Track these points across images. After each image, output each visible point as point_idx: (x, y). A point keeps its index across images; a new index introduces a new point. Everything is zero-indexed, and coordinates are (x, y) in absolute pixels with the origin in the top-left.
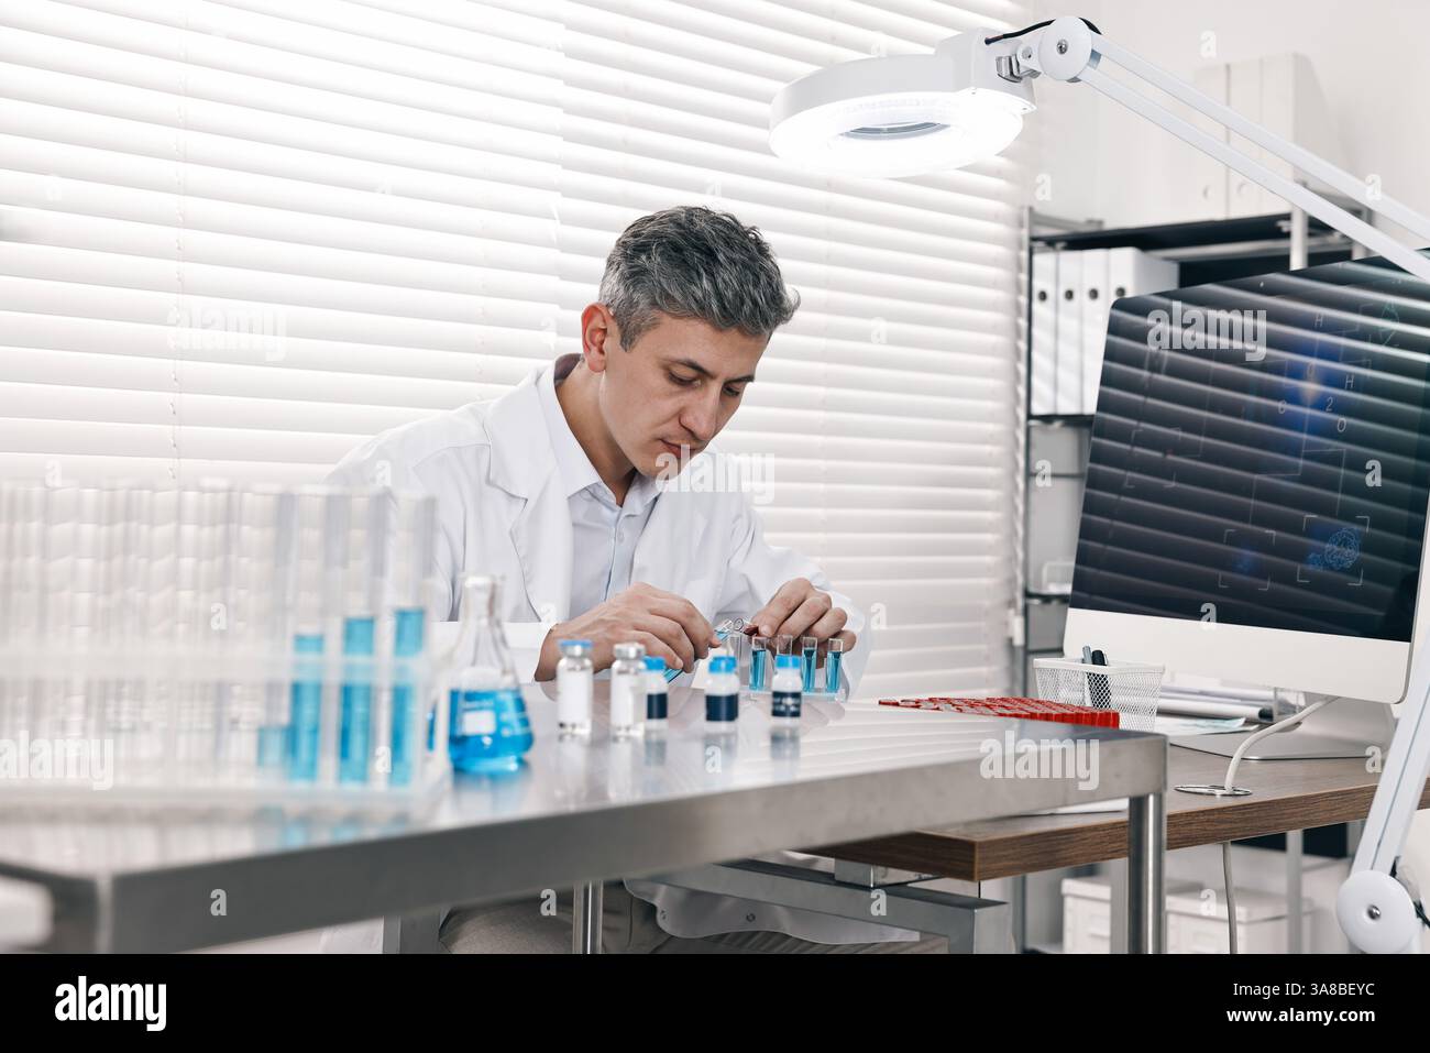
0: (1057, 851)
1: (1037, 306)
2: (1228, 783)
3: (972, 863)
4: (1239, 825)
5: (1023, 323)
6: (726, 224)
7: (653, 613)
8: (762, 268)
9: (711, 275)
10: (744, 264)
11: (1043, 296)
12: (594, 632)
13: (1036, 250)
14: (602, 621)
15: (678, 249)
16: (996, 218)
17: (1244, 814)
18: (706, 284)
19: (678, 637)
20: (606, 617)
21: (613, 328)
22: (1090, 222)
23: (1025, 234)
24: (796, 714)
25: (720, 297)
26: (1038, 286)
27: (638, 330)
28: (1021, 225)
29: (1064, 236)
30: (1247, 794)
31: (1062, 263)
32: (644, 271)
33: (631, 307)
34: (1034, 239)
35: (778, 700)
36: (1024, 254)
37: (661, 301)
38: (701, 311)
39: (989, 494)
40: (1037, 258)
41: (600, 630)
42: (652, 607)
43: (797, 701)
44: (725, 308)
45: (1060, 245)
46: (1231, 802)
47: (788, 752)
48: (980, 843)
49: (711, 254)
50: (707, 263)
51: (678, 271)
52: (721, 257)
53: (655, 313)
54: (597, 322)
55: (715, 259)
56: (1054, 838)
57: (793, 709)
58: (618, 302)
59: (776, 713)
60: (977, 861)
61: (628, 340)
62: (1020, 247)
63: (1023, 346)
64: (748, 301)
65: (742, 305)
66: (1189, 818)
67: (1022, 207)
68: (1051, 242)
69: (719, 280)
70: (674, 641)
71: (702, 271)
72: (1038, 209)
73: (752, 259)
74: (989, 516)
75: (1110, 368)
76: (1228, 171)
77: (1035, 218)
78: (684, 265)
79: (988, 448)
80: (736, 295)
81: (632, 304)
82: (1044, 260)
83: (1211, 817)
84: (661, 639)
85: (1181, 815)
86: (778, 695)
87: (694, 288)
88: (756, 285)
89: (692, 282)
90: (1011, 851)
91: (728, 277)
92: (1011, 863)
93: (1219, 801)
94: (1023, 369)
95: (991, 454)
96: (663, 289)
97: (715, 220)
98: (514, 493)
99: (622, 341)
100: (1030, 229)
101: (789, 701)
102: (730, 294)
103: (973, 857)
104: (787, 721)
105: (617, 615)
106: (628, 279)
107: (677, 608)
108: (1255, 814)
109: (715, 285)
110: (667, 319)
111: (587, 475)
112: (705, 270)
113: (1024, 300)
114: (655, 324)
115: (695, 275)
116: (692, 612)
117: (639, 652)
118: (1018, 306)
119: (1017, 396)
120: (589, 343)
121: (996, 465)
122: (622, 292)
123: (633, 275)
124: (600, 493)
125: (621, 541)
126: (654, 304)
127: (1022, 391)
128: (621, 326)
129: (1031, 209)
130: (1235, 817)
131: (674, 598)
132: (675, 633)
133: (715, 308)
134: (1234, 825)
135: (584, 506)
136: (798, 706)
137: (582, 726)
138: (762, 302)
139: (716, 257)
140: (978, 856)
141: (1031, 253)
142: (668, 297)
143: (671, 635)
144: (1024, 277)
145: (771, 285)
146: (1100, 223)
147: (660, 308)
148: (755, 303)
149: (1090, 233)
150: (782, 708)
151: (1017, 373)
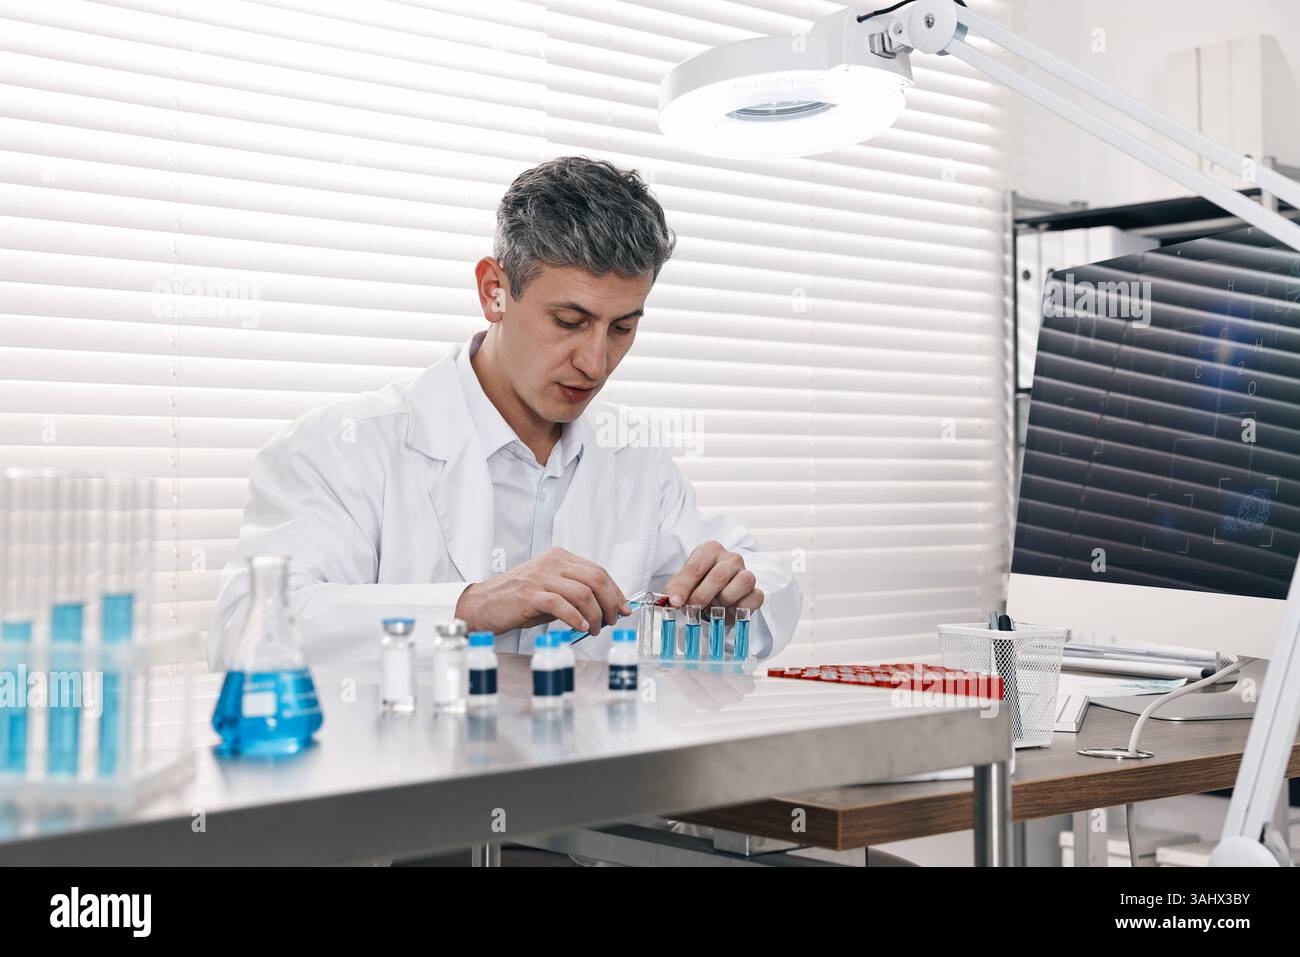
0: (931, 818)
1: (1022, 285)
2: (1132, 746)
3: (835, 832)
4: (1134, 788)
5: (1009, 301)
6: (602, 173)
7: (565, 576)
8: (635, 212)
9: (583, 224)
10: (618, 211)
11: (1027, 275)
12: (508, 591)
13: (1020, 232)
14: (515, 582)
15: (551, 201)
16: (980, 202)
17: (1140, 777)
18: (578, 234)
19: (587, 599)
20: (519, 578)
21: (504, 279)
22: (1074, 203)
23: (1009, 216)
24: (633, 687)
25: (592, 244)
26: (1022, 266)
27: (524, 280)
28: (1005, 209)
29: (1047, 217)
30: (1150, 756)
31: (1045, 245)
32: (522, 225)
33: (515, 259)
34: (1017, 222)
35: (613, 673)
36: (1009, 236)
37: (540, 252)
38: (575, 260)
39: (980, 465)
40: (1021, 240)
41: (513, 589)
42: (565, 571)
43: (633, 674)
44: (597, 254)
45: (1043, 226)
46: (1133, 765)
47: (624, 725)
48: (844, 813)
49: (582, 203)
50: (579, 213)
51: (551, 222)
52: (593, 205)
53: (536, 264)
54: (490, 275)
55: (587, 208)
56: (926, 805)
57: (628, 682)
58: (504, 254)
59: (613, 687)
60: (840, 829)
61: (516, 291)
62: (1005, 230)
63: (1010, 323)
64: (619, 244)
65: (615, 249)
66: (1079, 783)
67: (1005, 192)
68: (1034, 224)
69: (590, 228)
70: (582, 604)
71: (573, 220)
72: (1021, 193)
73: (626, 203)
74: (981, 485)
75: (1046, 334)
76: (1200, 160)
77: (1018, 202)
78: (557, 215)
79: (977, 421)
80: (608, 241)
81: (517, 257)
82: (1027, 241)
83: (1103, 781)
84: (570, 601)
85: (1070, 779)
86: (615, 668)
87: (566, 237)
88: (626, 230)
89: (564, 232)
90: (879, 820)
91: (599, 225)
92: (879, 831)
93: (1119, 765)
94: (1010, 345)
95: (980, 427)
96: (540, 241)
97: (591, 167)
98: (433, 456)
99: (512, 289)
100: (1014, 213)
101: (625, 674)
102: (601, 241)
103: (836, 826)
104: (623, 694)
105: (529, 576)
106: (509, 232)
107: (589, 574)
108: (1153, 777)
109: (587, 233)
110: (546, 269)
111: (505, 434)
112: (577, 219)
113: (1009, 279)
114: (537, 274)
115: (566, 224)
116: (604, 578)
117: (459, 628)
118: (1004, 285)
119: (1005, 370)
120: (485, 296)
121: (985, 437)
122: (505, 245)
123: (513, 228)
124: (519, 452)
125: (543, 501)
126: (533, 255)
127: (1010, 367)
128: (509, 276)
129: (1014, 193)
130: (1130, 780)
131: (587, 563)
132: (584, 596)
133: (587, 257)
134: (1128, 789)
135: (505, 466)
136: (634, 679)
137: (405, 703)
138: (635, 245)
139: (587, 206)
140: (840, 825)
141: (1015, 234)
142: (545, 248)
143: (580, 598)
144: (1009, 258)
145: (644, 228)
146: (1085, 204)
147: (539, 259)
148: (627, 246)
149: (1073, 214)
150: (618, 681)
151: (1004, 349)
